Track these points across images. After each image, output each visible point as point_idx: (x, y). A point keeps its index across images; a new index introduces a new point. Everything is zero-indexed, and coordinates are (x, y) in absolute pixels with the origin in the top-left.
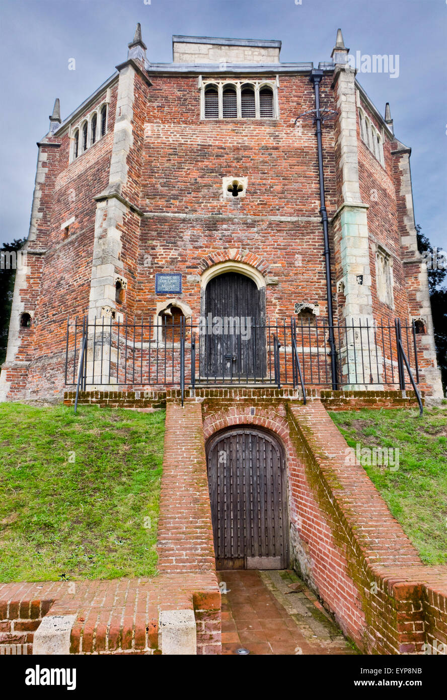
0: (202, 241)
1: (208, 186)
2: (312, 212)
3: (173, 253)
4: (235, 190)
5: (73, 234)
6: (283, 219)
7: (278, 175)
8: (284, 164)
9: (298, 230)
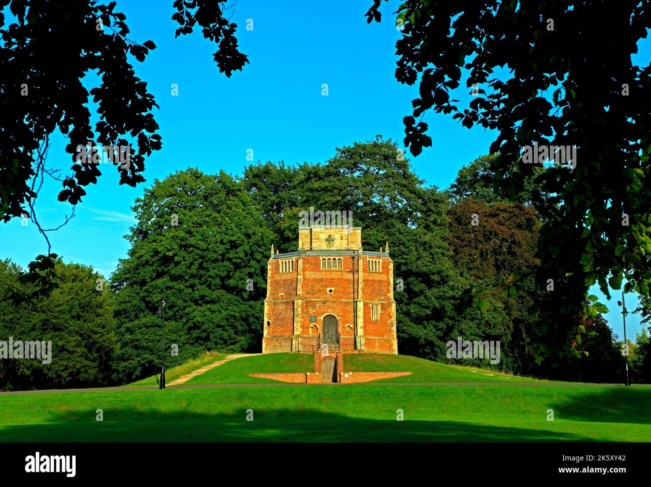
0: (322, 307)
1: (323, 291)
2: (351, 298)
3: (314, 311)
4: (331, 291)
5: (284, 299)
6: (344, 300)
7: (342, 287)
8: (344, 284)
9: (347, 304)
